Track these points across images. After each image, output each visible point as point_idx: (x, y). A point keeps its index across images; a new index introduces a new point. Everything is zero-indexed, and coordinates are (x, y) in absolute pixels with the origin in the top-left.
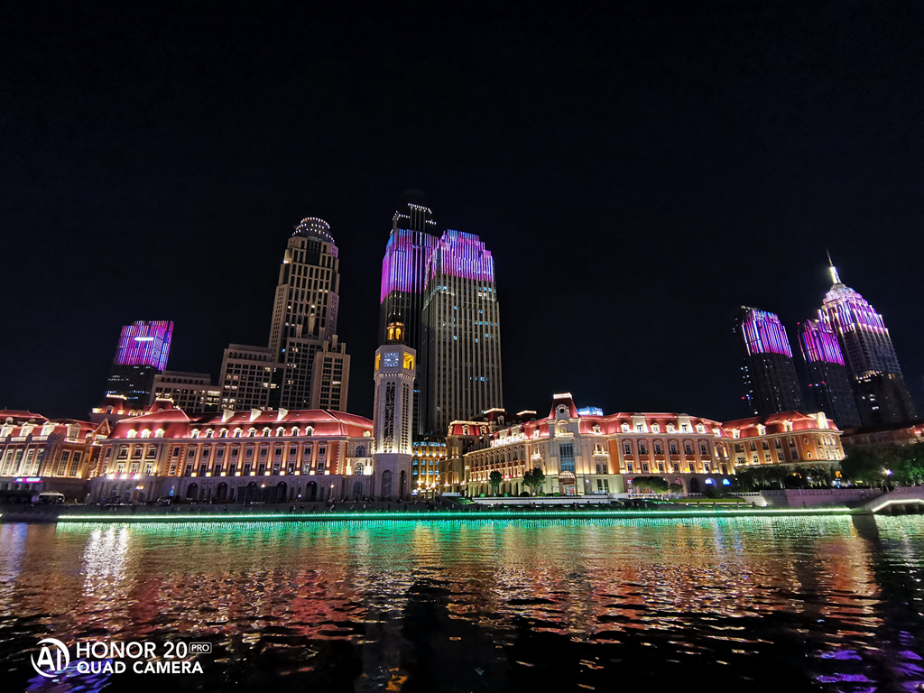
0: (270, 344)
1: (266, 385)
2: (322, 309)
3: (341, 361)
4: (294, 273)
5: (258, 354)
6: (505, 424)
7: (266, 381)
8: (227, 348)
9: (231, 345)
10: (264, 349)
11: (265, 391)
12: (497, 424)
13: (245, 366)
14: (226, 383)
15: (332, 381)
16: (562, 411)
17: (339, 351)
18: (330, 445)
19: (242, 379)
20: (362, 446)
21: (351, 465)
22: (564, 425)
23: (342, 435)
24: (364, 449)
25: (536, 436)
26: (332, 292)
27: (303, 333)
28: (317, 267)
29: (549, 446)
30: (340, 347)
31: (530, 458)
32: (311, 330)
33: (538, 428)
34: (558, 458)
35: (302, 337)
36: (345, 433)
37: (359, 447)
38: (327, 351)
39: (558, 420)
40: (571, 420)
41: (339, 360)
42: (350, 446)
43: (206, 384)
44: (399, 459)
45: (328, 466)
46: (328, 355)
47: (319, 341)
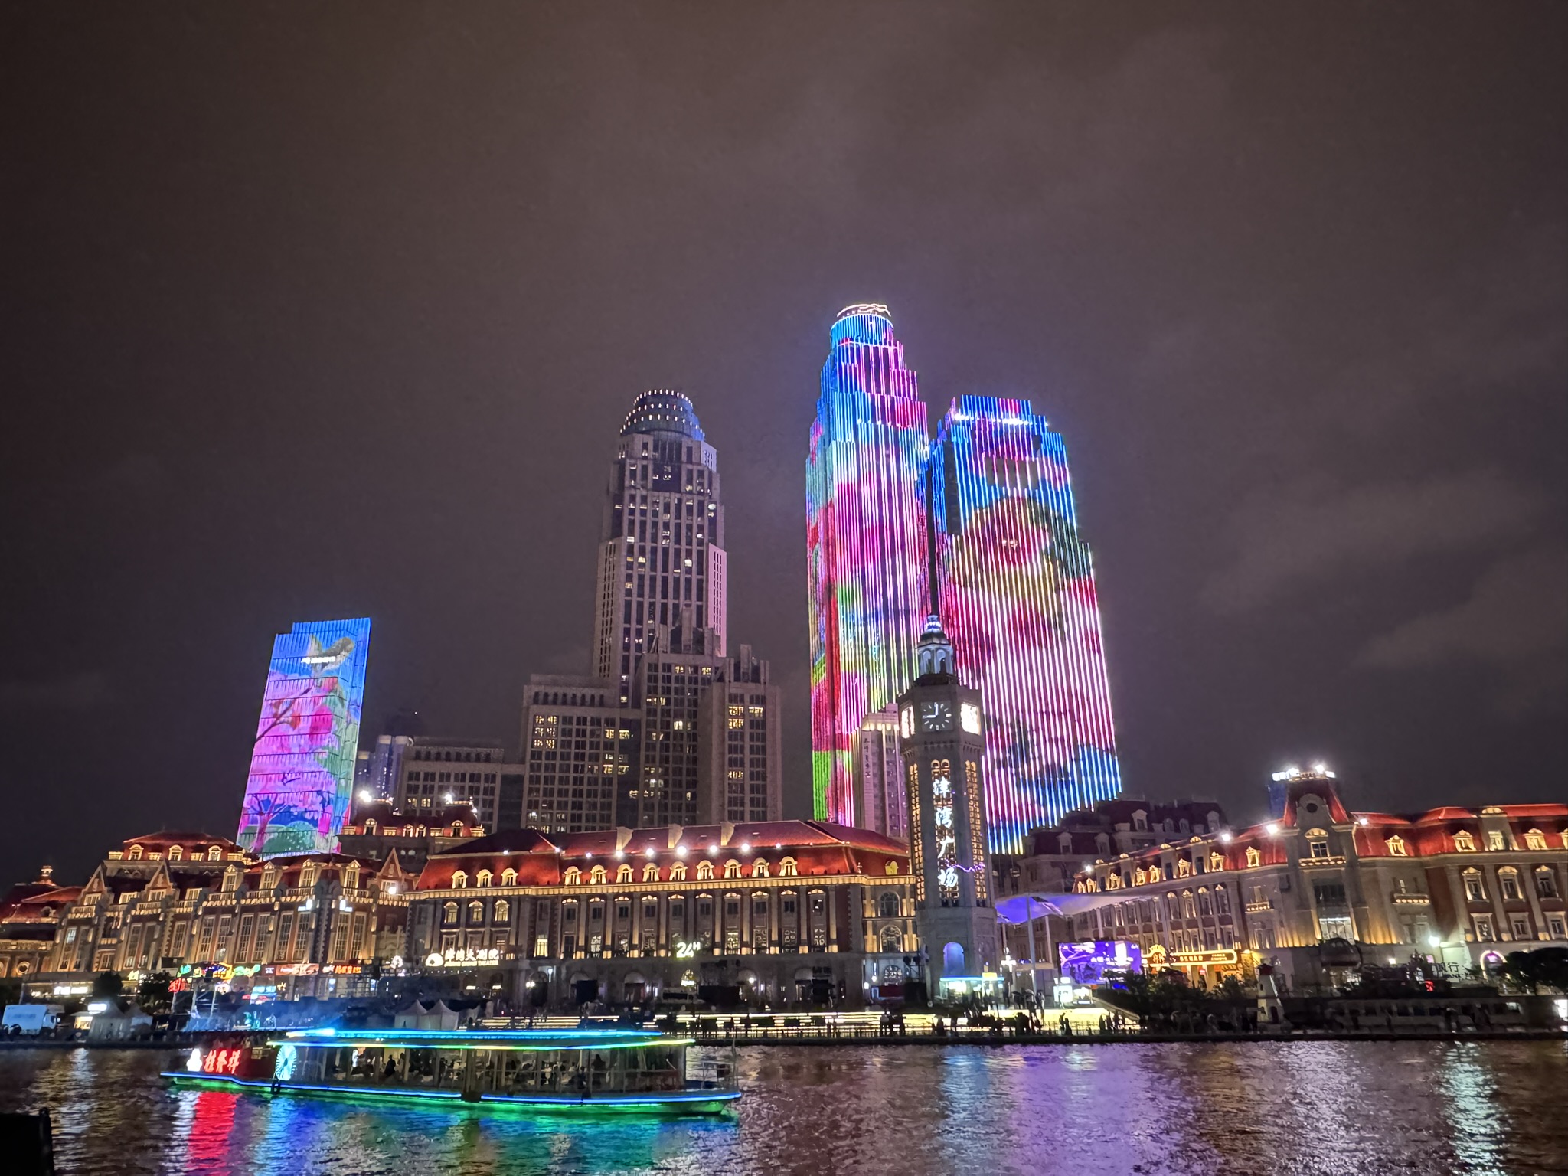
0: (596, 665)
1: (608, 768)
2: (694, 583)
3: (763, 700)
5: (589, 692)
8: (529, 683)
9: (535, 677)
11: (607, 781)
13: (567, 720)
14: (533, 757)
15: (747, 744)
16: (1312, 808)
17: (756, 679)
18: (832, 894)
19: (563, 746)
20: (893, 895)
21: (875, 932)
22: (1318, 838)
23: (853, 872)
24: (896, 899)
25: (1254, 862)
26: (711, 546)
27: (672, 643)
28: (678, 495)
29: (1288, 883)
30: (756, 670)
31: (1243, 909)
32: (687, 636)
33: (1256, 845)
34: (1313, 912)
35: (672, 651)
36: (858, 867)
37: (886, 895)
38: (732, 679)
39: (1305, 829)
40: (1334, 827)
41: (758, 697)
42: (868, 895)
43: (496, 761)
44: (975, 919)
45: (834, 936)
46: (735, 688)
47: (707, 659)
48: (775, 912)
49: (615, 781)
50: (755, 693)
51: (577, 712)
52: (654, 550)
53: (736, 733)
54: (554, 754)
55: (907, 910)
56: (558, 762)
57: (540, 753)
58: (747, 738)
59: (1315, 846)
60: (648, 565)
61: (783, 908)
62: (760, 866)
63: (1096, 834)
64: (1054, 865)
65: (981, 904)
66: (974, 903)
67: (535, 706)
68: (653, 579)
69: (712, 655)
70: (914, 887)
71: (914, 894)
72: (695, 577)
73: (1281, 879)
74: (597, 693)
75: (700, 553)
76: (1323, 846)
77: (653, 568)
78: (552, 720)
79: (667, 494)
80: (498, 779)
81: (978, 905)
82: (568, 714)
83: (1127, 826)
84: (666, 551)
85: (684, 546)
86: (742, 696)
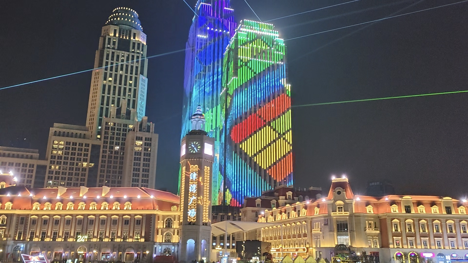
0: (88, 122)
1: (85, 164)
2: (132, 90)
3: (151, 140)
4: (107, 59)
5: (79, 132)
6: (293, 199)
7: (85, 160)
8: (53, 127)
9: (56, 124)
10: (83, 127)
11: (84, 169)
12: (286, 199)
13: (68, 143)
14: (52, 158)
15: (142, 157)
16: (339, 193)
17: (148, 131)
18: (145, 218)
19: (65, 154)
20: (171, 219)
21: (162, 234)
22: (340, 205)
23: (154, 209)
24: (172, 221)
25: (317, 213)
26: (141, 76)
27: (117, 114)
28: (128, 53)
29: (327, 221)
30: (149, 127)
31: (311, 232)
32: (124, 111)
33: (318, 206)
34: (335, 233)
35: (117, 117)
36: (157, 207)
37: (168, 219)
38: (138, 130)
39: (335, 201)
40: (346, 201)
41: (148, 138)
42: (161, 219)
43: (35, 159)
44: (201, 230)
45: (143, 235)
46: (139, 134)
47: (131, 121)
48: (120, 224)
49: (87, 170)
50: (147, 137)
51: (72, 140)
52: (116, 75)
53: (138, 152)
54: (61, 157)
55: (176, 225)
56: (63, 161)
57: (55, 156)
58: (142, 154)
59: (339, 208)
60: (113, 81)
61: (124, 223)
62: (116, 205)
63: (272, 200)
64: (253, 211)
65: (205, 224)
66: (201, 224)
67: (54, 137)
68: (115, 87)
69: (133, 120)
70: (179, 216)
71: (179, 219)
72: (133, 88)
73: (325, 220)
74: (83, 132)
75: (136, 78)
76: (342, 208)
77: (115, 82)
78: (63, 143)
79: (123, 52)
80: (35, 167)
81: (203, 225)
82: (69, 141)
83: (284, 197)
84: (121, 76)
85: (129, 75)
86: (142, 138)
